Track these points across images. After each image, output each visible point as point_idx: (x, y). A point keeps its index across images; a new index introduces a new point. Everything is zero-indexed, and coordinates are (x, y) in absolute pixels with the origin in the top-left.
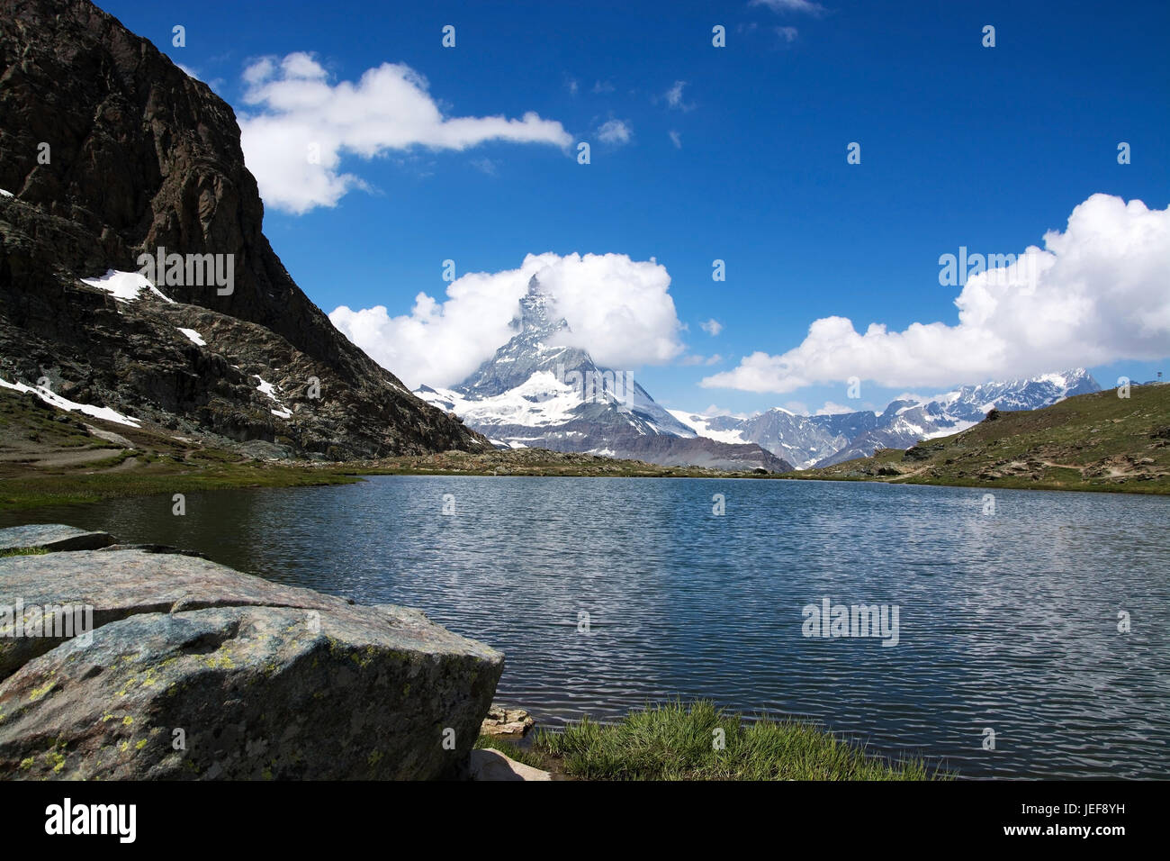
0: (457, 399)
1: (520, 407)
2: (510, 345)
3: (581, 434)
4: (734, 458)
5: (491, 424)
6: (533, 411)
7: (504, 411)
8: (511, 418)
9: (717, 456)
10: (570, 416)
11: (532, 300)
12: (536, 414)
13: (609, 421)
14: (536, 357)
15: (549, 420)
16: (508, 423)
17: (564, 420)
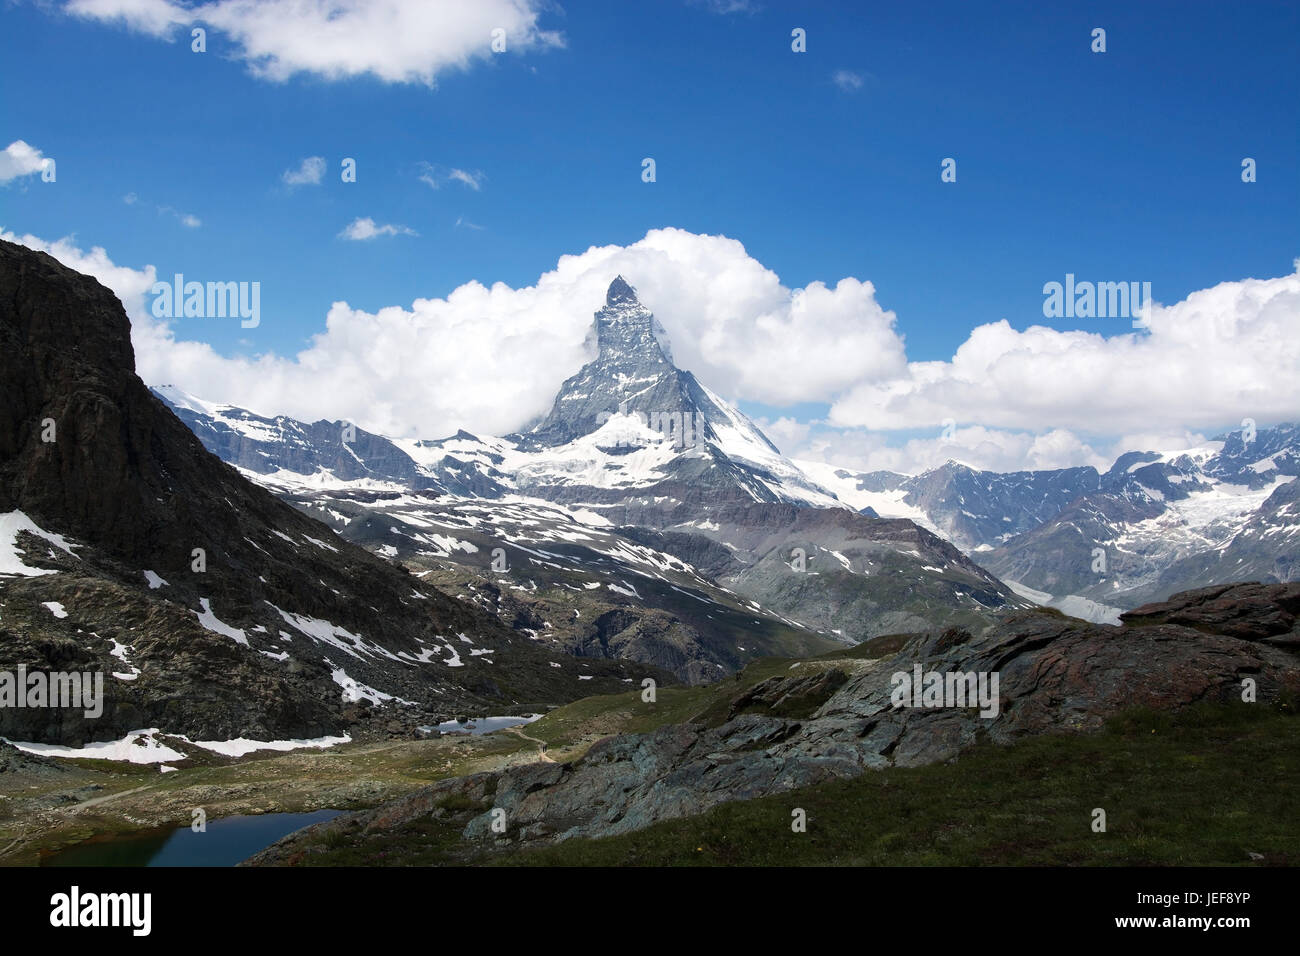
0: (508, 450)
1: (593, 462)
2: (581, 376)
3: (673, 500)
4: (878, 538)
5: (553, 484)
6: (610, 467)
7: (570, 467)
8: (580, 476)
9: (855, 534)
10: (659, 475)
11: (612, 313)
12: (614, 471)
13: (712, 483)
14: (616, 392)
15: (631, 480)
16: (576, 484)
17: (651, 481)
